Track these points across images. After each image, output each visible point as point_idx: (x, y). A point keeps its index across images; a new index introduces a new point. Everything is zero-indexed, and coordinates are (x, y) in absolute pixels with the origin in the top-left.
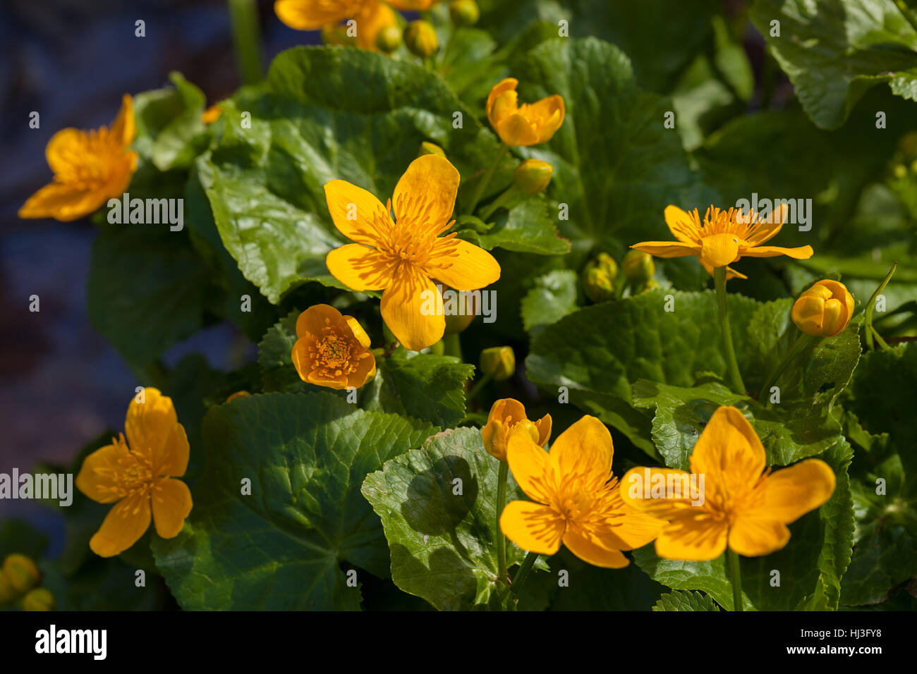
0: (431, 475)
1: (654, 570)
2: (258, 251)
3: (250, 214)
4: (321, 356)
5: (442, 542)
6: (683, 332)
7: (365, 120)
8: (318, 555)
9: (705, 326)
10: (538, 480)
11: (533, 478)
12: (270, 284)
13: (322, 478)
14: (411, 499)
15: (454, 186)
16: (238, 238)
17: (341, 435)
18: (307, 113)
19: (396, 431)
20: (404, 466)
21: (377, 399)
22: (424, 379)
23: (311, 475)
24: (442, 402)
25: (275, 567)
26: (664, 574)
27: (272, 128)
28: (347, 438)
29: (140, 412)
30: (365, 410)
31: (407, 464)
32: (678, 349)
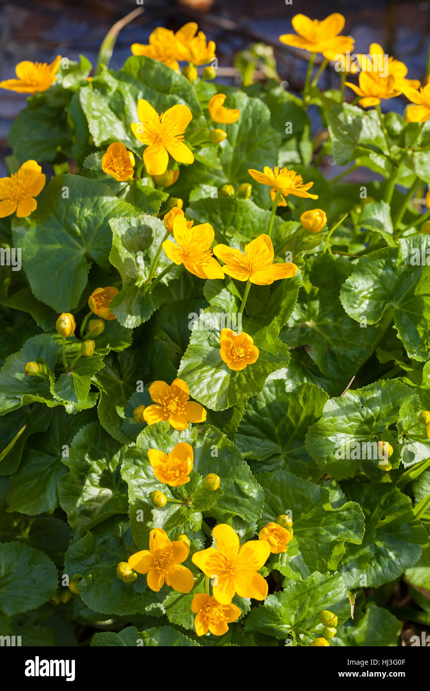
0: (137, 229)
1: (210, 299)
2: (98, 124)
3: (99, 110)
4: (113, 164)
5: (131, 256)
6: (252, 223)
7: (157, 94)
8: (78, 248)
9: (262, 225)
10: (181, 238)
12: (98, 139)
13: (92, 217)
14: (126, 235)
16: (92, 117)
17: (106, 203)
18: (135, 83)
19: (128, 209)
20: (127, 222)
21: (124, 196)
22: (146, 193)
23: (88, 214)
24: (151, 204)
25: (58, 247)
27: (119, 84)
28: (108, 205)
29: (26, 168)
30: (119, 198)
31: (129, 221)
32: (248, 229)
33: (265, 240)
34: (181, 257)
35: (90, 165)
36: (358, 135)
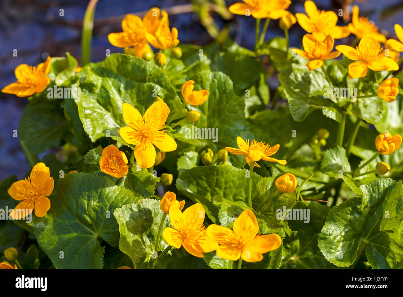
0: (138, 213)
1: (209, 262)
2: (90, 122)
3: (90, 109)
4: (109, 163)
5: (137, 238)
6: (233, 182)
7: (136, 84)
8: (92, 234)
10: (177, 222)
11: (176, 221)
12: (93, 135)
13: (99, 207)
14: (129, 220)
15: (167, 114)
16: (84, 116)
17: (109, 193)
18: (116, 77)
19: (128, 196)
20: (129, 208)
21: (123, 183)
22: (141, 179)
23: (95, 205)
24: (147, 188)
25: (75, 235)
26: (212, 264)
27: (102, 80)
28: (110, 195)
29: (37, 170)
30: (118, 186)
31: (130, 208)
32: (230, 187)
34: (180, 239)
35: (90, 161)
36: (308, 89)
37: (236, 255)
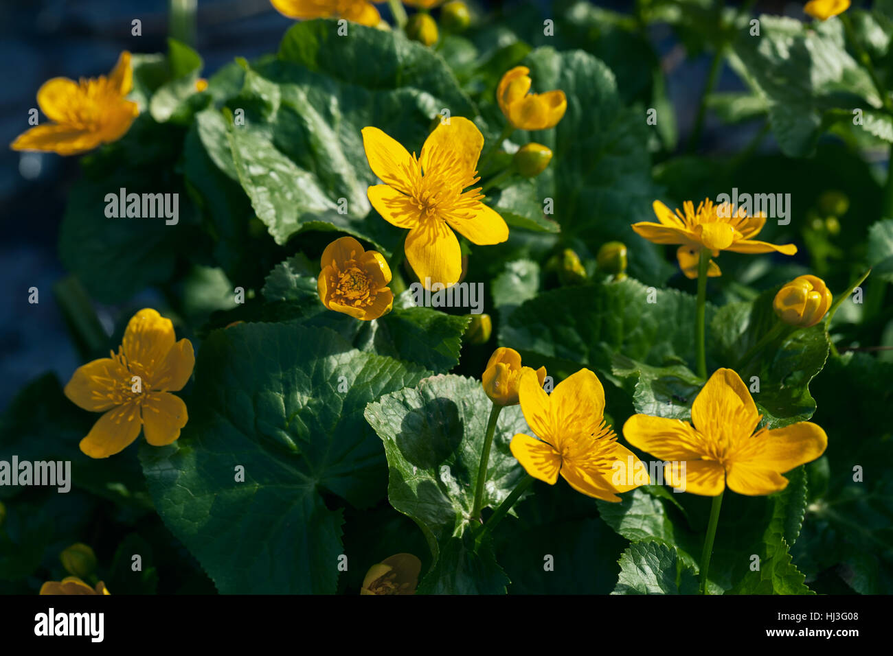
0: (423, 414)
1: (618, 525)
2: (268, 194)
4: (342, 286)
5: (427, 476)
6: (644, 324)
7: (369, 95)
8: (303, 482)
9: (664, 322)
10: (540, 418)
11: (536, 416)
12: (277, 227)
13: (315, 407)
14: (403, 433)
15: (477, 149)
16: (251, 181)
17: (338, 370)
18: (315, 81)
19: (391, 372)
20: (399, 401)
21: (371, 341)
22: (420, 326)
23: (305, 403)
24: (438, 349)
25: (257, 487)
26: (626, 529)
27: (282, 90)
28: (343, 373)
29: (139, 329)
30: (361, 350)
31: (402, 400)
32: (637, 339)
33: (728, 382)
34: (551, 462)
35: (280, 291)
36: (806, 77)
37: (714, 484)
